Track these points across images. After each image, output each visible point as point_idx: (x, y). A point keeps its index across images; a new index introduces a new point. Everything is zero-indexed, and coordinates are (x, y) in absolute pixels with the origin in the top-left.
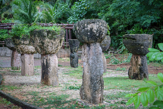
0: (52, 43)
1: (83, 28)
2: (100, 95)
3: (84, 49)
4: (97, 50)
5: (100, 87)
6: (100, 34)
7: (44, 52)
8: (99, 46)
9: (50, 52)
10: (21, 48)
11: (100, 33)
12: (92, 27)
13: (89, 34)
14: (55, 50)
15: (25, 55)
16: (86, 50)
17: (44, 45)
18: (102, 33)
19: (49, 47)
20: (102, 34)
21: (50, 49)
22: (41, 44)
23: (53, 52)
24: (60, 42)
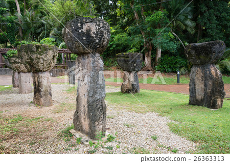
0: (43, 59)
1: (76, 30)
2: (101, 126)
3: (79, 63)
4: (97, 63)
5: (102, 116)
6: (101, 40)
7: (35, 69)
8: (99, 58)
9: (41, 69)
10: (16, 67)
11: (100, 38)
12: (89, 28)
13: (84, 38)
14: (47, 67)
15: (21, 73)
16: (80, 63)
17: (34, 62)
18: (104, 39)
19: (40, 64)
20: (104, 41)
21: (41, 67)
22: (30, 60)
23: (44, 70)
24: (53, 59)
